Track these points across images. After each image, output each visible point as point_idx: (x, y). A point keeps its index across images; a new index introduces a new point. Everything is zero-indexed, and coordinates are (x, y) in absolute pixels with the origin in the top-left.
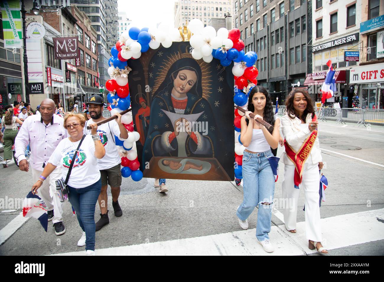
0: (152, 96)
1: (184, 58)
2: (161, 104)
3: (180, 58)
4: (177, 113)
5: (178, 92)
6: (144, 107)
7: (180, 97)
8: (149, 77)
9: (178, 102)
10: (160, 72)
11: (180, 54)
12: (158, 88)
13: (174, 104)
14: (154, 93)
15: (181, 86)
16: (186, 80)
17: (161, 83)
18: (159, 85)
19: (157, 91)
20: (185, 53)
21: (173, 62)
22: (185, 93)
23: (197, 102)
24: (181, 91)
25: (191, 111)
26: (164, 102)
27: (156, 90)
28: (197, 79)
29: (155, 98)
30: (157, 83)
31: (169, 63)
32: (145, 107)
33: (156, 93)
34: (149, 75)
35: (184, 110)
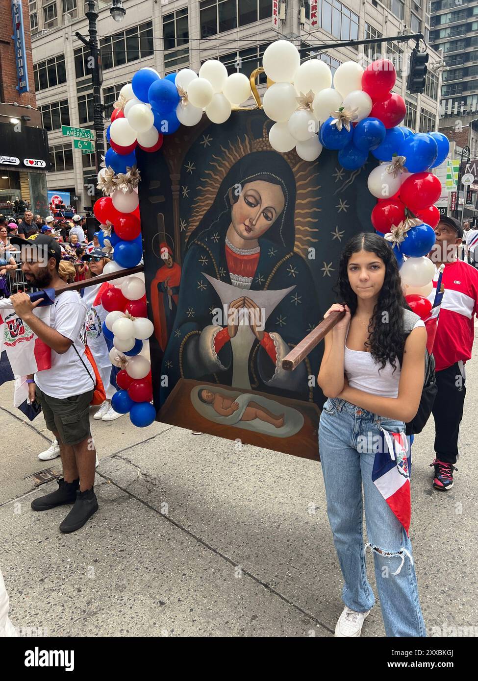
0: (186, 240)
1: (258, 152)
2: (204, 261)
3: (249, 152)
4: (236, 286)
5: (241, 236)
6: (169, 264)
7: (245, 247)
8: (181, 195)
9: (238, 260)
10: (204, 184)
11: (249, 139)
12: (198, 223)
13: (231, 264)
14: (190, 233)
15: (248, 220)
16: (259, 205)
17: (205, 212)
18: (202, 217)
19: (195, 229)
20: (261, 139)
21: (232, 160)
22: (256, 238)
23: (281, 262)
24: (245, 234)
25: (266, 282)
26: (208, 257)
27: (195, 227)
28: (285, 204)
29: (192, 247)
30: (197, 212)
31: (225, 164)
32: (171, 266)
33: (195, 233)
34: (182, 190)
35: (251, 278)
